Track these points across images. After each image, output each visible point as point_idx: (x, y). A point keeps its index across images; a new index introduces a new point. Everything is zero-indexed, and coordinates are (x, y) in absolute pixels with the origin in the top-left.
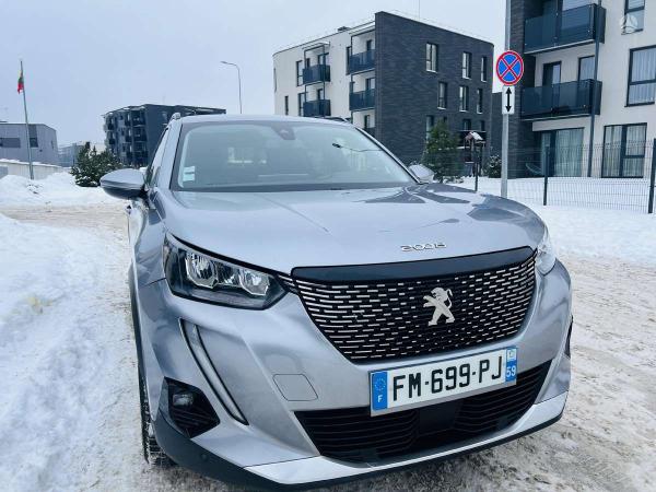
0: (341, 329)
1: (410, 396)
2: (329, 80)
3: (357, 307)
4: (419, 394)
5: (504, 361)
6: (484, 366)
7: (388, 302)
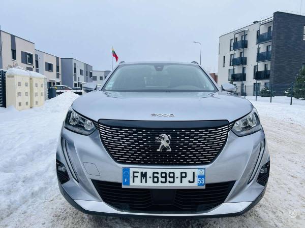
0: (114, 147)
1: (141, 182)
2: (247, 48)
3: (122, 138)
4: (146, 182)
5: (196, 174)
6: (184, 175)
7: (137, 138)
